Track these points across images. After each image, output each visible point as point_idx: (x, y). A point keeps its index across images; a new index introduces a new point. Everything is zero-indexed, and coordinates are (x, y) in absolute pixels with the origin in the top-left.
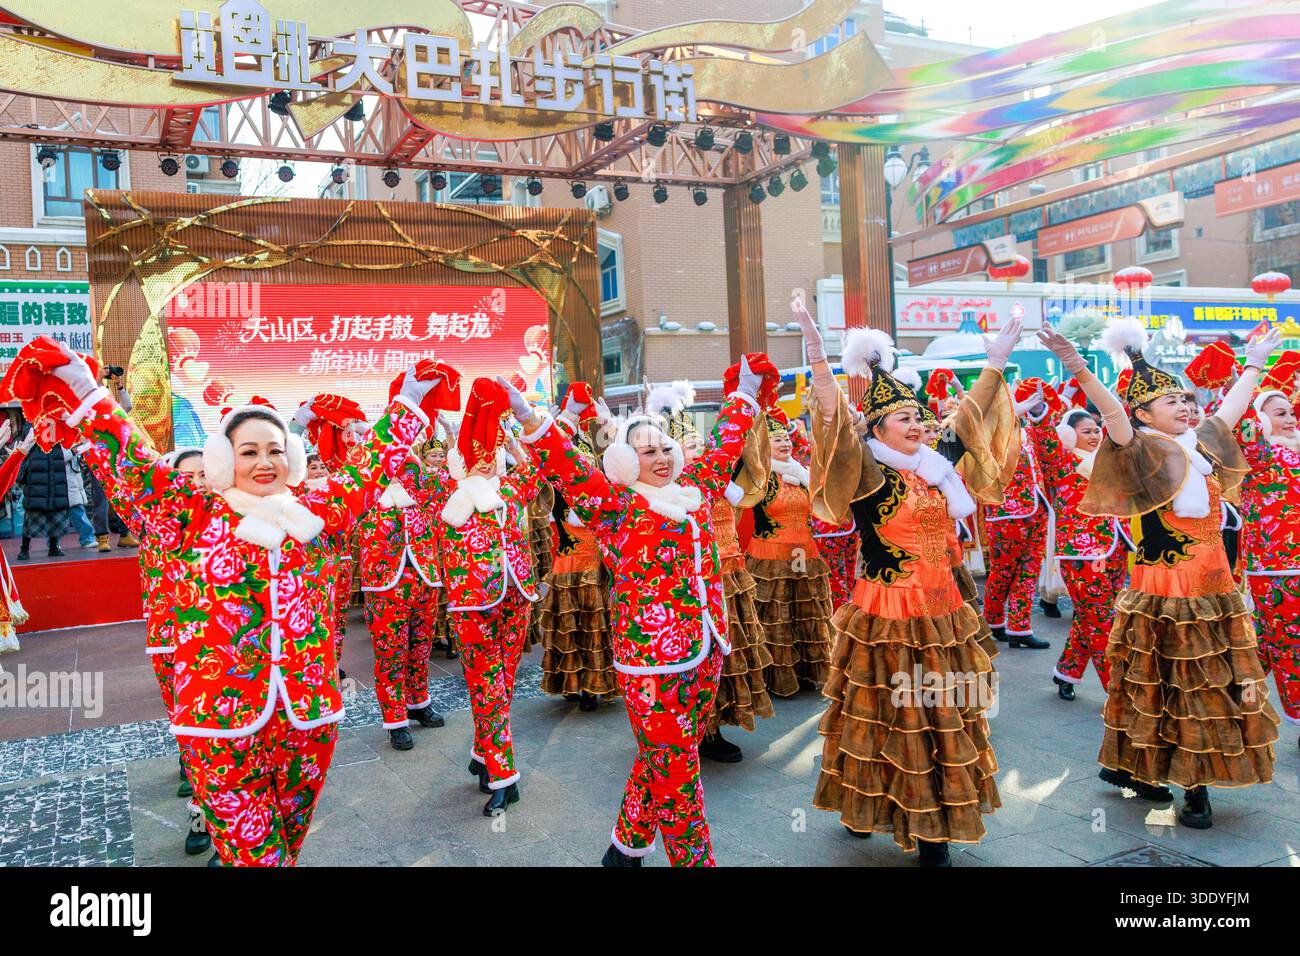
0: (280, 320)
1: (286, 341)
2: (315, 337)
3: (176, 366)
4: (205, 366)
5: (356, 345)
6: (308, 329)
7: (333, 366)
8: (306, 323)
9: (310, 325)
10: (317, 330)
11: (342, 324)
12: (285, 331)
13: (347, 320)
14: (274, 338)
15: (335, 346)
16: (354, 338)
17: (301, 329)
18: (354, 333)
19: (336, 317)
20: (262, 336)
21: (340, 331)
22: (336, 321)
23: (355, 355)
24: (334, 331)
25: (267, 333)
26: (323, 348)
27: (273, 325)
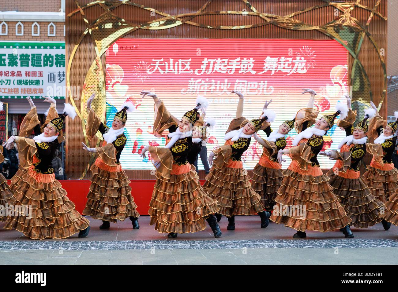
0: (171, 60)
1: (174, 74)
2: (192, 71)
3: (110, 86)
4: (126, 87)
5: (217, 76)
6: (188, 66)
7: (202, 89)
8: (186, 62)
9: (189, 63)
10: (193, 67)
11: (209, 63)
12: (174, 67)
13: (212, 61)
14: (167, 72)
15: (205, 76)
16: (216, 72)
17: (183, 66)
18: (217, 69)
19: (206, 59)
20: (160, 70)
21: (208, 68)
22: (205, 61)
23: (216, 83)
24: (203, 67)
25: (163, 68)
26: (196, 77)
27: (167, 64)
